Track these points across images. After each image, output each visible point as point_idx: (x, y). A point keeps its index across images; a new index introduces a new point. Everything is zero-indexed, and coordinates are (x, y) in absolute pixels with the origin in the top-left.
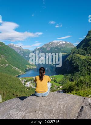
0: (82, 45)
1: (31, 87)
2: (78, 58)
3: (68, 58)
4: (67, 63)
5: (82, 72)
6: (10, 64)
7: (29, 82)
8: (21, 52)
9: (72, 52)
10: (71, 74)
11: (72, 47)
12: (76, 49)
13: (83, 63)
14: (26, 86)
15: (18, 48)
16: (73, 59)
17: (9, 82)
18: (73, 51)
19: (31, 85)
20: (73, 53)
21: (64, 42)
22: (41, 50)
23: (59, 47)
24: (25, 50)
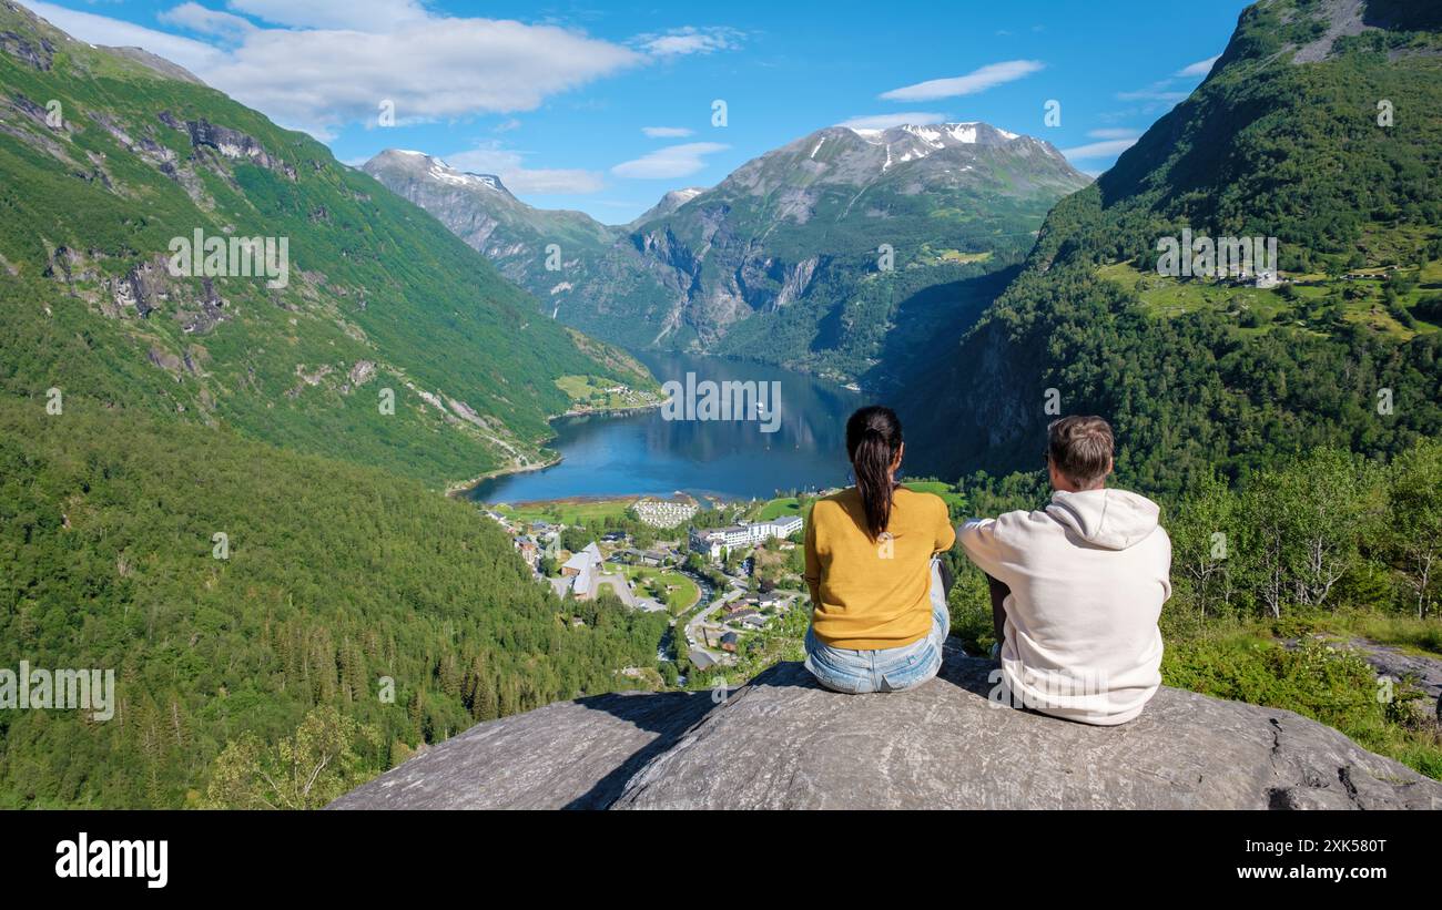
0: (1165, 168)
1: (608, 602)
2: (1115, 307)
3: (1004, 309)
4: (991, 361)
5: (1155, 458)
6: (398, 362)
7: (593, 545)
8: (511, 242)
9: (1054, 243)
10: (1030, 478)
11: (1047, 181)
12: (1094, 213)
13: (1162, 356)
14: (559, 585)
15: (470, 196)
16: (1060, 320)
17: (392, 545)
18: (1058, 225)
19: (608, 578)
20: (1066, 253)
21: (968, 136)
22: (718, 215)
23: (913, 190)
24: (550, 215)
